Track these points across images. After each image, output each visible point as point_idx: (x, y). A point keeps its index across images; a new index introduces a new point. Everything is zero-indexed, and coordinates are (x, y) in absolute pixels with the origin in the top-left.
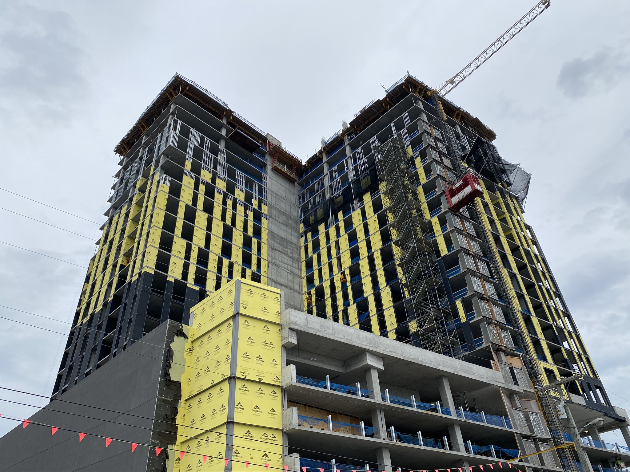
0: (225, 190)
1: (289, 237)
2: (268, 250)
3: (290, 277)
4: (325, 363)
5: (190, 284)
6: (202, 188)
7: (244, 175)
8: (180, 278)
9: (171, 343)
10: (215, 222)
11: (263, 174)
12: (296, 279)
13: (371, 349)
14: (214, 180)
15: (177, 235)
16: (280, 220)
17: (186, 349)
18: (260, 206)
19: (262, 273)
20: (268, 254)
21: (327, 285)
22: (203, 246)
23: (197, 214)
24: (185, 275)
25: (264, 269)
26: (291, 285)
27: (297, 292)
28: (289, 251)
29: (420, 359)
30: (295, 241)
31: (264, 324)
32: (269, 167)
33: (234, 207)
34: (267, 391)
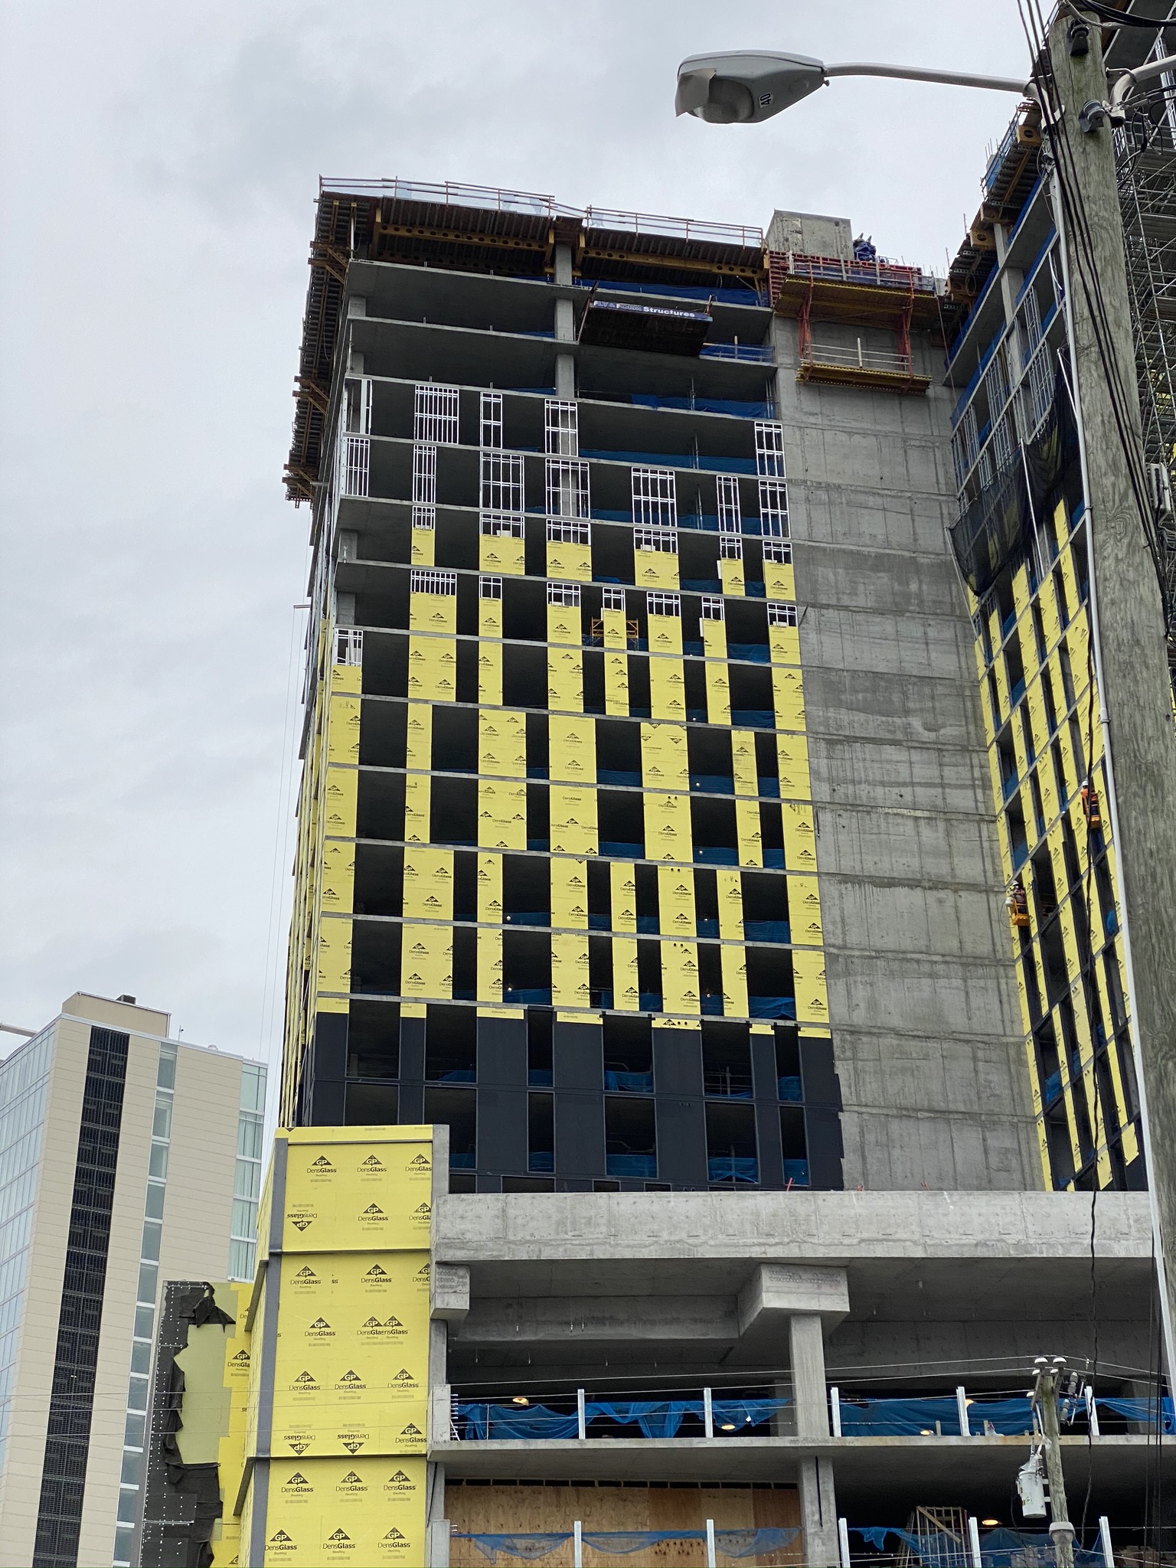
0: (587, 578)
1: (913, 661)
2: (812, 754)
3: (932, 836)
5: (486, 1004)
6: (491, 610)
7: (667, 473)
8: (444, 994)
9: (177, 1351)
10: (557, 730)
11: (761, 426)
12: (965, 834)
14: (536, 560)
15: (417, 843)
16: (861, 601)
17: (229, 1358)
18: (754, 577)
19: (792, 860)
20: (814, 773)
22: (518, 842)
23: (482, 726)
25: (796, 841)
26: (937, 867)
27: (972, 887)
28: (916, 723)
30: (945, 663)
31: (369, 1264)
32: (787, 379)
33: (639, 637)
34: (376, 1477)
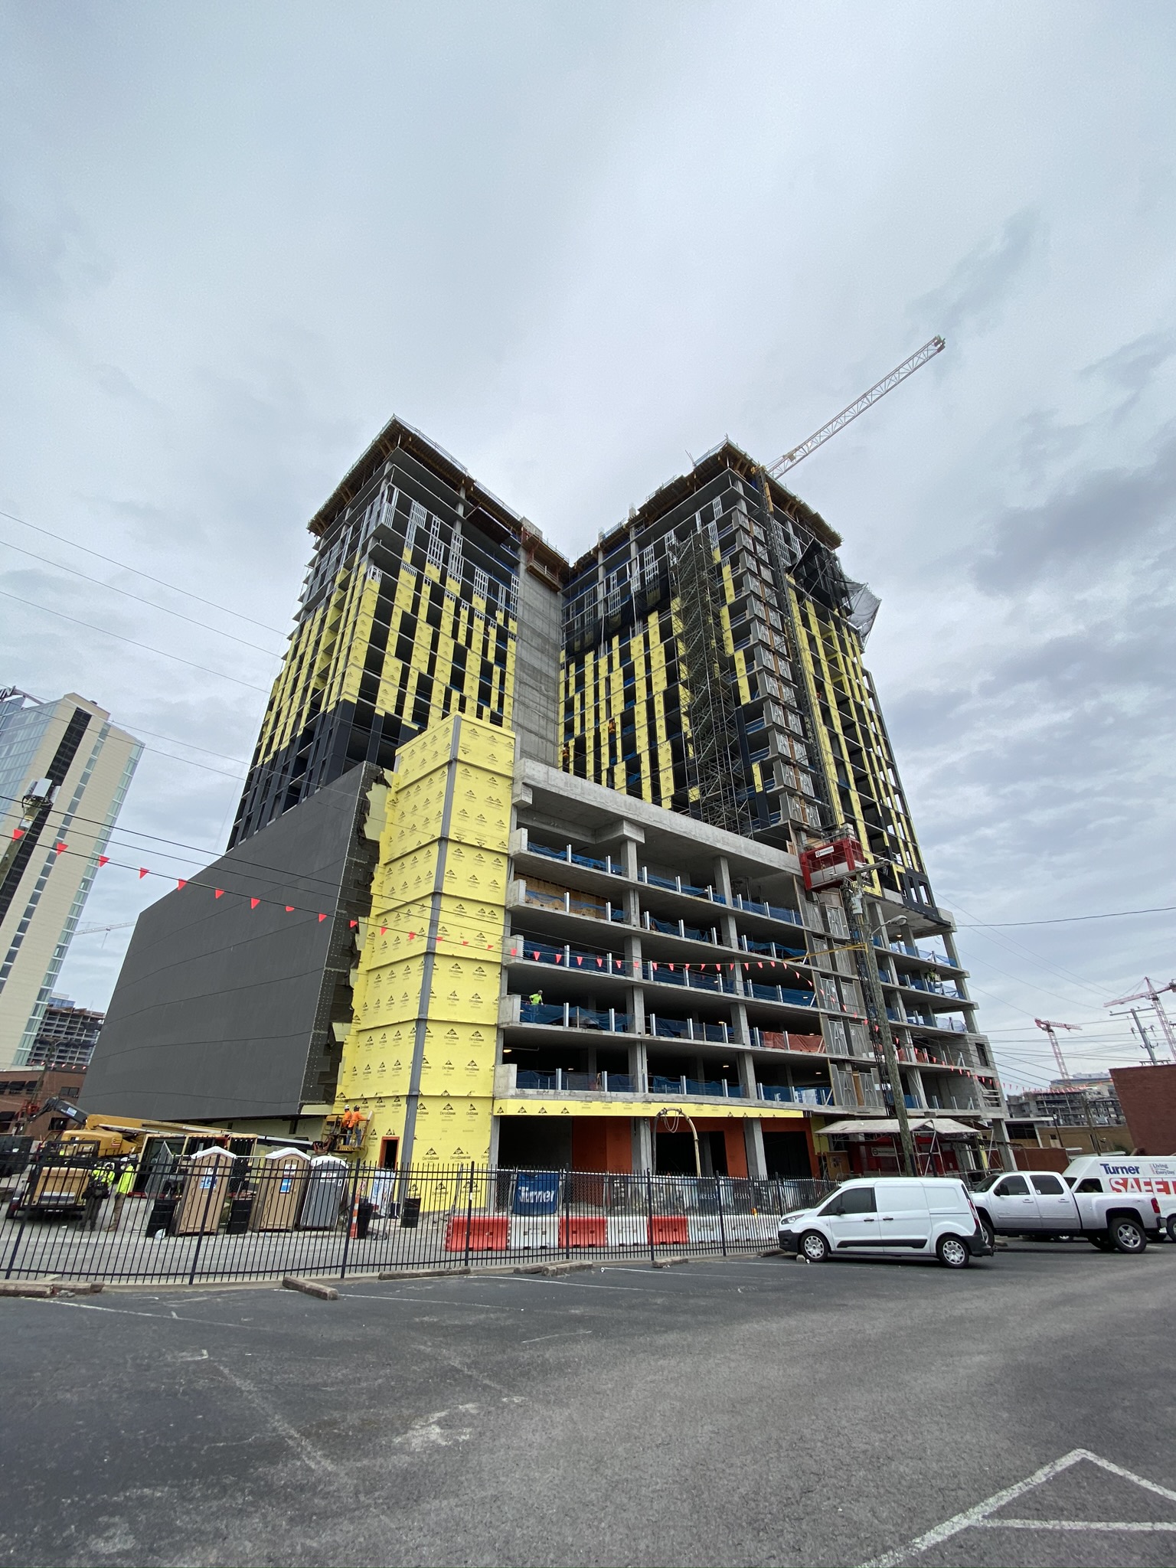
0: (458, 595)
1: (545, 669)
2: (515, 683)
3: (543, 722)
4: (570, 831)
5: (405, 720)
6: (426, 589)
7: (487, 576)
8: (392, 711)
9: (368, 791)
10: (442, 638)
11: (513, 577)
12: (551, 725)
13: (630, 816)
14: (443, 580)
15: (389, 654)
16: (533, 644)
17: (388, 801)
18: (506, 622)
19: (505, 713)
20: (515, 689)
21: (590, 735)
22: (425, 670)
23: (418, 625)
24: (399, 709)
25: (507, 708)
26: (543, 732)
27: (551, 742)
28: (543, 687)
29: (693, 833)
30: (552, 674)
31: (491, 776)
32: (522, 567)
33: (471, 621)
34: (489, 858)
